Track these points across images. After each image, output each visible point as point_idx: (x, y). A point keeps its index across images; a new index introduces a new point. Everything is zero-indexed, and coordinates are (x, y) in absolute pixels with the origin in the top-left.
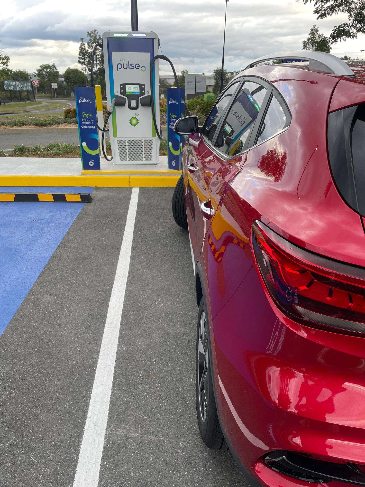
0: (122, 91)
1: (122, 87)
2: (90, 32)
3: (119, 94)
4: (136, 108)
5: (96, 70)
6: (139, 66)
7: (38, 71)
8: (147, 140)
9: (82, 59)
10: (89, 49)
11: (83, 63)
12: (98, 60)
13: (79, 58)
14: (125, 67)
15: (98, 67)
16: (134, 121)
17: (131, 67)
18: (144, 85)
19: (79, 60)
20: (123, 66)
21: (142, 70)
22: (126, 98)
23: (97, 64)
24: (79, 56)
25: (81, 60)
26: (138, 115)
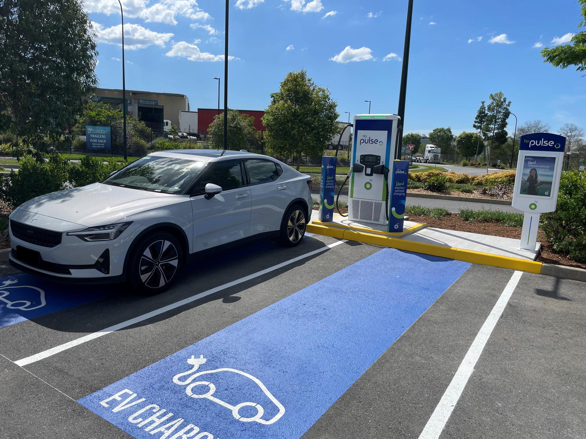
0: (362, 160)
1: (362, 157)
2: (493, 95)
3: (359, 163)
4: (371, 175)
5: (492, 135)
6: (378, 142)
7: (430, 135)
8: (378, 203)
9: (479, 123)
10: (488, 113)
11: (479, 127)
12: (498, 124)
13: (475, 122)
14: (366, 142)
15: (495, 132)
16: (368, 186)
17: (371, 142)
18: (380, 157)
19: (474, 123)
20: (364, 141)
21: (379, 144)
22: (364, 166)
23: (495, 128)
24: (475, 120)
25: (477, 124)
26: (371, 180)
